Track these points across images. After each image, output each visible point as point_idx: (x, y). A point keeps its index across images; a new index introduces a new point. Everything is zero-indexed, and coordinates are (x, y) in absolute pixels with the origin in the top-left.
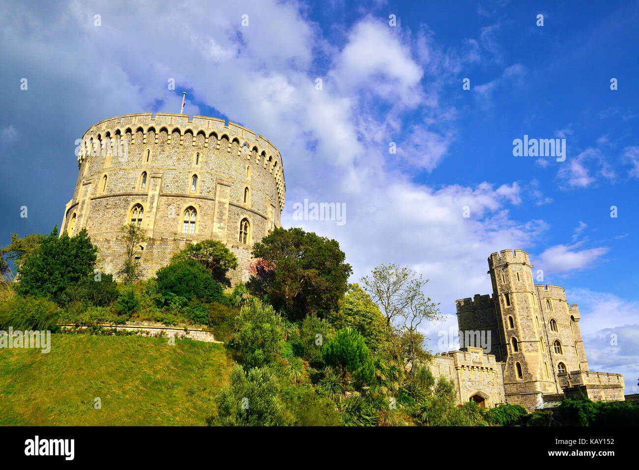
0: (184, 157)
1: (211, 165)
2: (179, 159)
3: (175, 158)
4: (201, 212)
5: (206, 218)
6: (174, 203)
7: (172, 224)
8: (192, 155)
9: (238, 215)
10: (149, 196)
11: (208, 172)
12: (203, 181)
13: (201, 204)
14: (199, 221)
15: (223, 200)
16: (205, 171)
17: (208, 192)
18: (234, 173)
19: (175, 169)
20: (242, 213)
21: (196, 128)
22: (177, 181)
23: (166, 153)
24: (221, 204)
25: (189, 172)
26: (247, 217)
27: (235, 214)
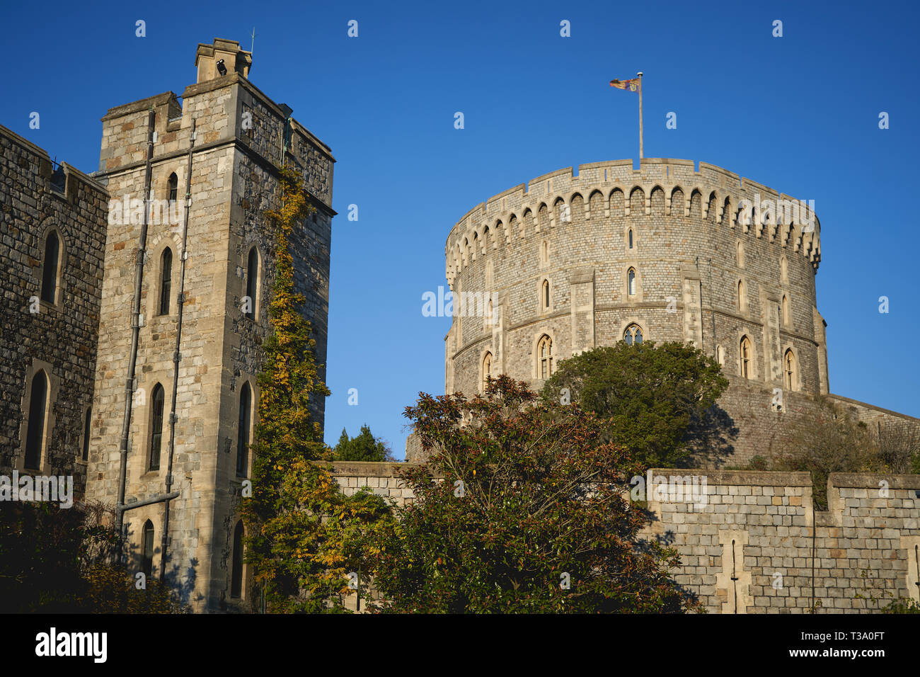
0: (528, 256)
1: (563, 254)
2: (523, 263)
3: (518, 263)
4: (556, 339)
5: (564, 346)
6: (524, 337)
7: (525, 369)
8: (538, 248)
9: (615, 323)
10: (494, 337)
11: (561, 269)
12: (556, 287)
13: (555, 325)
14: (556, 355)
15: (582, 309)
16: (555, 270)
17: (565, 302)
18: (602, 252)
19: (520, 282)
20: (624, 317)
21: (534, 201)
22: (524, 301)
23: (508, 260)
24: (581, 316)
25: (537, 279)
26: (636, 320)
27: (610, 324)
